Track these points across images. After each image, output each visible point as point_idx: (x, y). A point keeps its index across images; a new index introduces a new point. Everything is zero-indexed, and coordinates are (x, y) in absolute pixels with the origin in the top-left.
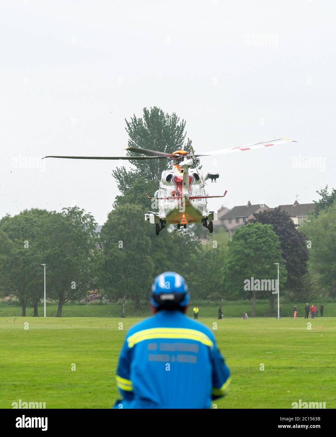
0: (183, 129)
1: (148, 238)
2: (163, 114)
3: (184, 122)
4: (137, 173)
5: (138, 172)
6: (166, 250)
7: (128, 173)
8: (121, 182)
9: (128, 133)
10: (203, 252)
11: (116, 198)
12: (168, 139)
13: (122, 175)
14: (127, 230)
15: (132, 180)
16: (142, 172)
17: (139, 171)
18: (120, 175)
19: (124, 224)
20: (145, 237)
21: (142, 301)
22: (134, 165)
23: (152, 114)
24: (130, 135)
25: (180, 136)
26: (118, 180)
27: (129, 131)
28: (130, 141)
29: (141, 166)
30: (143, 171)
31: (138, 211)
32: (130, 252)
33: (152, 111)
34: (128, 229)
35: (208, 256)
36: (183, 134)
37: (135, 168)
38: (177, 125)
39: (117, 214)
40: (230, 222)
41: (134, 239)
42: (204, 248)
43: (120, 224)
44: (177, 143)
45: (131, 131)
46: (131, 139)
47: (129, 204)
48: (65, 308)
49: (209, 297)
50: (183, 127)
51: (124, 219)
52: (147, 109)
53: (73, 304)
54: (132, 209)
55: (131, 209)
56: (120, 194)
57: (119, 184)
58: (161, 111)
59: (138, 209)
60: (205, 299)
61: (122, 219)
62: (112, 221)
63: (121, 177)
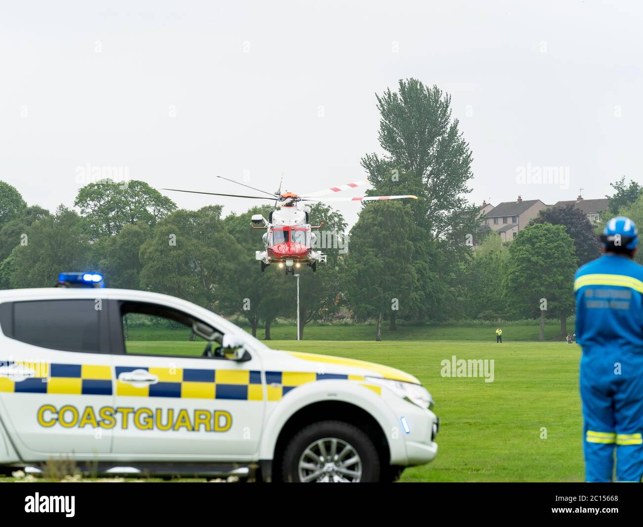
0: (447, 106)
1: (411, 243)
2: (423, 87)
3: (449, 97)
4: (391, 162)
5: (392, 160)
6: (428, 258)
7: (380, 161)
8: (372, 172)
9: (380, 112)
10: (473, 258)
11: (366, 192)
12: (430, 118)
13: (373, 164)
14: (384, 232)
16: (397, 160)
17: (393, 158)
18: (370, 164)
19: (380, 224)
20: (406, 240)
21: (397, 321)
22: (388, 152)
23: (409, 87)
24: (383, 113)
25: (444, 115)
26: (368, 171)
27: (381, 109)
28: (382, 121)
29: (397, 152)
30: (399, 158)
31: (398, 208)
32: (387, 260)
33: (409, 84)
34: (386, 230)
35: (479, 265)
36: (449, 111)
37: (389, 154)
38: (440, 100)
39: (371, 213)
40: (495, 222)
41: (392, 243)
42: (475, 255)
43: (375, 225)
44: (441, 123)
45: (384, 108)
46: (383, 119)
49: (480, 315)
50: (448, 102)
51: (380, 218)
52: (403, 82)
54: (391, 205)
55: (388, 206)
56: (372, 187)
57: (369, 175)
58: (421, 84)
59: (398, 206)
60: (475, 318)
61: (378, 218)
62: (366, 221)
63: (372, 166)
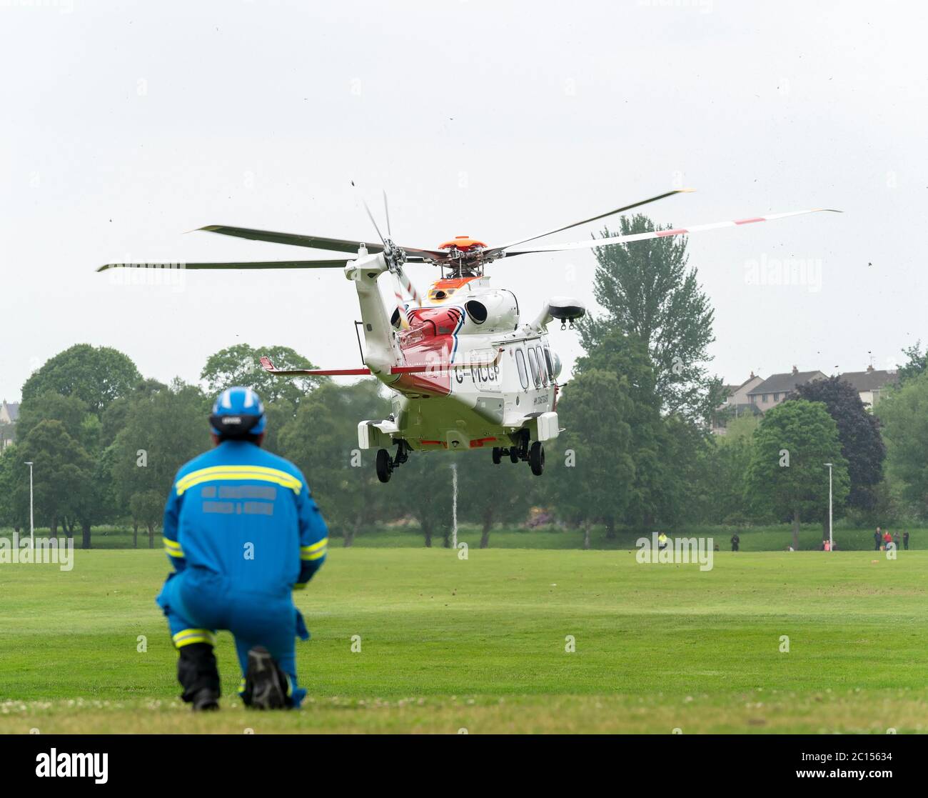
0: (683, 250)
1: (627, 425)
2: (652, 226)
3: (685, 239)
4: (610, 321)
5: (611, 319)
6: (656, 445)
7: (595, 320)
8: (585, 335)
9: (596, 257)
10: (716, 446)
11: (576, 361)
12: (659, 265)
13: (585, 325)
14: (592, 412)
15: (601, 331)
16: (618, 319)
17: (612, 317)
18: (582, 324)
19: (587, 402)
20: (621, 422)
21: (618, 527)
22: (605, 308)
23: (634, 225)
24: (599, 259)
25: (678, 262)
26: (579, 333)
27: (597, 253)
28: (598, 269)
29: (617, 309)
30: (620, 317)
31: (610, 381)
32: (597, 447)
33: (634, 221)
34: (594, 409)
35: (724, 453)
36: (684, 258)
37: (607, 312)
38: (674, 243)
39: (576, 386)
40: (764, 400)
41: (603, 426)
42: (718, 441)
43: (581, 402)
44: (674, 272)
45: (600, 252)
46: (600, 266)
47: (596, 370)
48: (493, 537)
49: (727, 519)
50: (684, 246)
51: (586, 394)
52: (626, 219)
53: (506, 530)
54: (601, 377)
55: (598, 379)
56: (584, 353)
57: (582, 338)
58: (649, 221)
59: (611, 378)
60: (720, 522)
61: (584, 393)
62: (569, 397)
63: (584, 327)
